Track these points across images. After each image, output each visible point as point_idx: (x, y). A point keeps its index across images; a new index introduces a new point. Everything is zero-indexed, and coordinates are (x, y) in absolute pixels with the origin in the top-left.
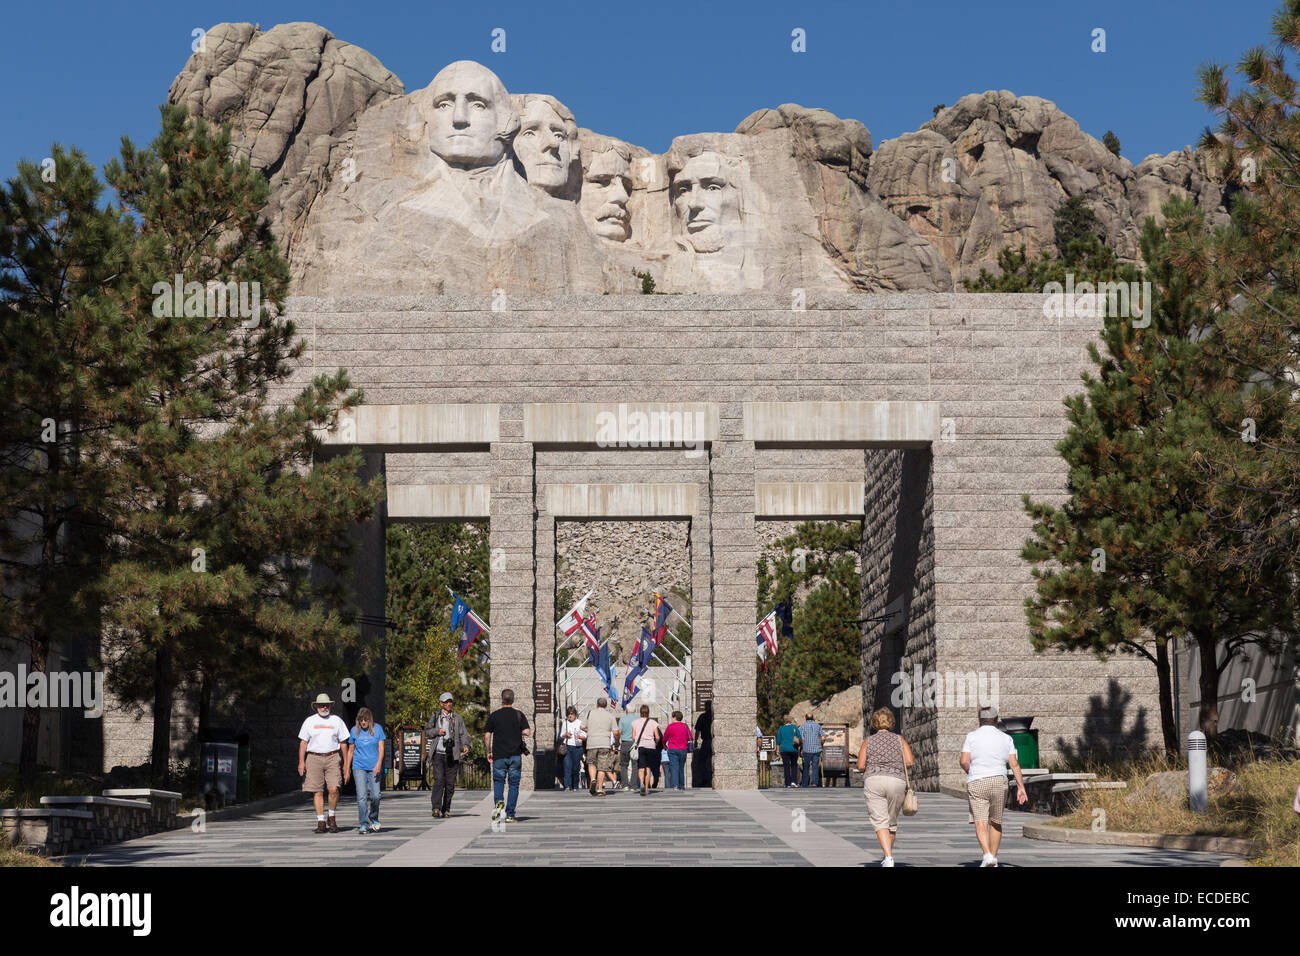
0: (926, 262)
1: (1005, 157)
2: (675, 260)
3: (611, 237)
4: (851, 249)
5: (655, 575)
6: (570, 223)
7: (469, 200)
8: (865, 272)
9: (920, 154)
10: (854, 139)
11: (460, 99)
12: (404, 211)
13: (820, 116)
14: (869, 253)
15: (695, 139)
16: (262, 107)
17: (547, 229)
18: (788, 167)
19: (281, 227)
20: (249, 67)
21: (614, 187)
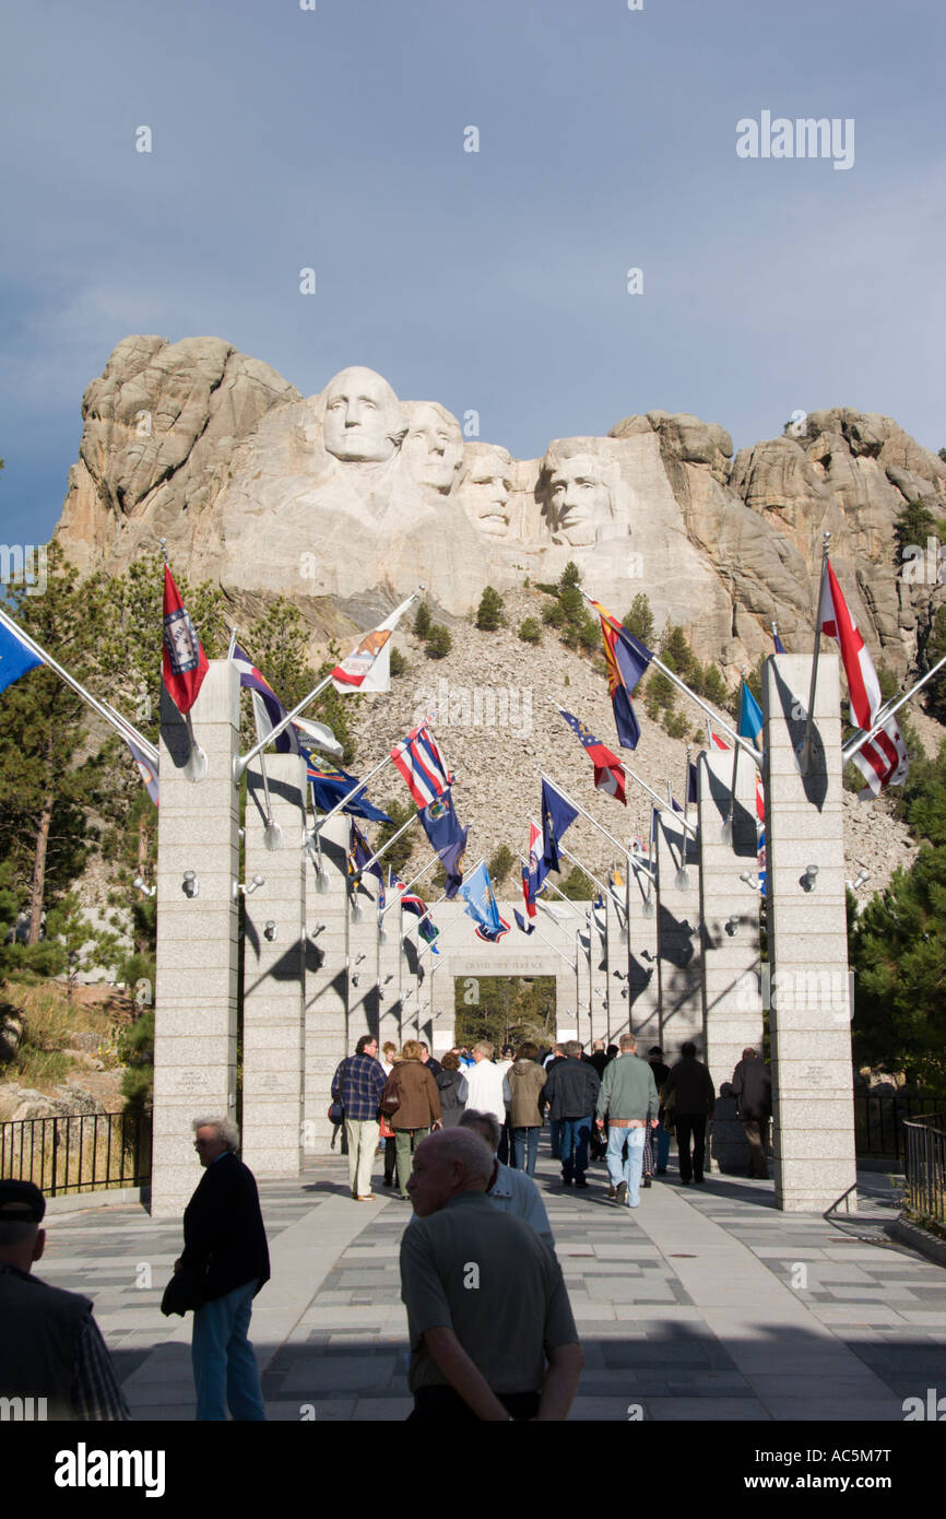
0: (784, 553)
1: (851, 466)
2: (551, 554)
3: (492, 534)
4: (714, 541)
7: (361, 496)
8: (728, 562)
9: (776, 458)
10: (716, 441)
11: (352, 401)
12: (299, 505)
13: (685, 419)
14: (731, 545)
15: (572, 443)
16: (169, 411)
17: (433, 521)
18: (655, 466)
19: (186, 520)
20: (158, 374)
21: (495, 488)
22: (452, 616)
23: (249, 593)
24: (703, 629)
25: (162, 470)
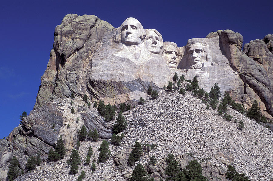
0: (260, 69)
2: (189, 71)
3: (172, 67)
5: (183, 149)
6: (160, 60)
7: (132, 53)
8: (243, 72)
9: (256, 45)
11: (129, 27)
12: (114, 56)
13: (228, 31)
14: (243, 67)
15: (194, 39)
16: (78, 33)
19: (81, 62)
20: (75, 23)
21: (172, 55)
22: (159, 88)
23: (98, 81)
24: (235, 92)
25: (75, 49)
